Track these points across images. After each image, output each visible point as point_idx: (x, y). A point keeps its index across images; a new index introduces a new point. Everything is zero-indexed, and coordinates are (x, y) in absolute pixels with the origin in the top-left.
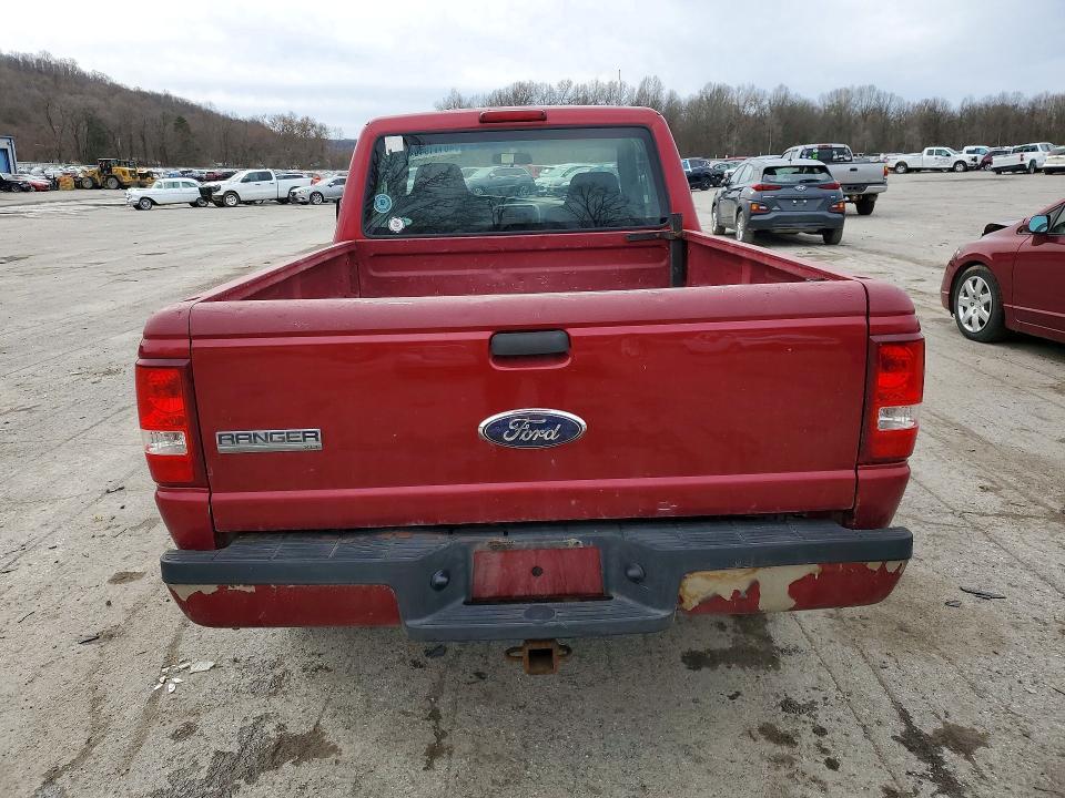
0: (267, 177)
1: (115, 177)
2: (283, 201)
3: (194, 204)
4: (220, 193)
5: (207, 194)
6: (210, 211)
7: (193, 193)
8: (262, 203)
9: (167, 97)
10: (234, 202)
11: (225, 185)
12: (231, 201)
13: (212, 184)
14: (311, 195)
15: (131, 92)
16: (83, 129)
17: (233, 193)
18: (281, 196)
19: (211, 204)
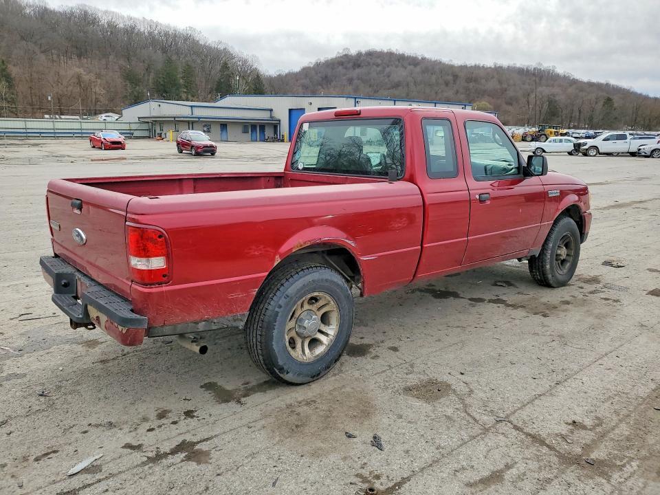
0: (623, 137)
1: (545, 135)
2: (633, 154)
3: (570, 153)
4: (586, 147)
5: (577, 147)
6: (579, 159)
7: (570, 147)
8: (618, 155)
9: (607, 85)
10: (594, 153)
11: (590, 142)
12: (593, 152)
13: (582, 141)
14: (653, 151)
15: (584, 83)
16: (545, 106)
17: (596, 147)
18: (631, 151)
19: (580, 154)
